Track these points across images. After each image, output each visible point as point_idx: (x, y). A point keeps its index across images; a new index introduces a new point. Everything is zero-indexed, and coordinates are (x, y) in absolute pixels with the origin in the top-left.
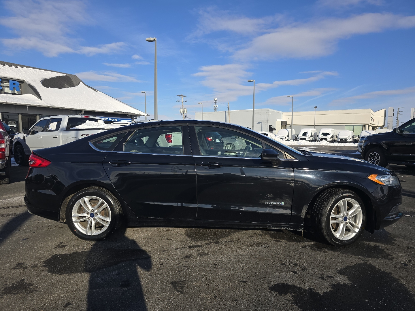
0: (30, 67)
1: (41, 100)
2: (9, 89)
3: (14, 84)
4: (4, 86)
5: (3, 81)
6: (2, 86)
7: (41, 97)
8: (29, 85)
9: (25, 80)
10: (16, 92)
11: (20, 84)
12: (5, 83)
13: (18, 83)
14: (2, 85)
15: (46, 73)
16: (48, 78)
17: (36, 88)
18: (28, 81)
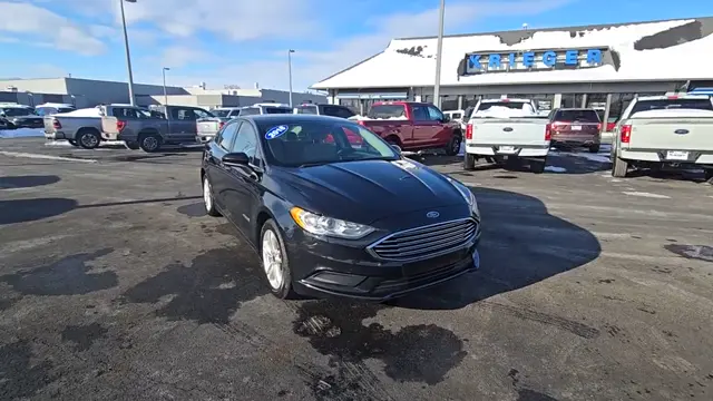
1: (617, 71)
2: (586, 61)
3: (594, 54)
4: (581, 59)
5: (581, 53)
6: (578, 60)
7: (620, 66)
8: (613, 51)
9: (609, 46)
10: (596, 64)
11: (602, 53)
12: (583, 55)
13: (599, 51)
14: (579, 57)
17: (620, 55)
18: (613, 47)
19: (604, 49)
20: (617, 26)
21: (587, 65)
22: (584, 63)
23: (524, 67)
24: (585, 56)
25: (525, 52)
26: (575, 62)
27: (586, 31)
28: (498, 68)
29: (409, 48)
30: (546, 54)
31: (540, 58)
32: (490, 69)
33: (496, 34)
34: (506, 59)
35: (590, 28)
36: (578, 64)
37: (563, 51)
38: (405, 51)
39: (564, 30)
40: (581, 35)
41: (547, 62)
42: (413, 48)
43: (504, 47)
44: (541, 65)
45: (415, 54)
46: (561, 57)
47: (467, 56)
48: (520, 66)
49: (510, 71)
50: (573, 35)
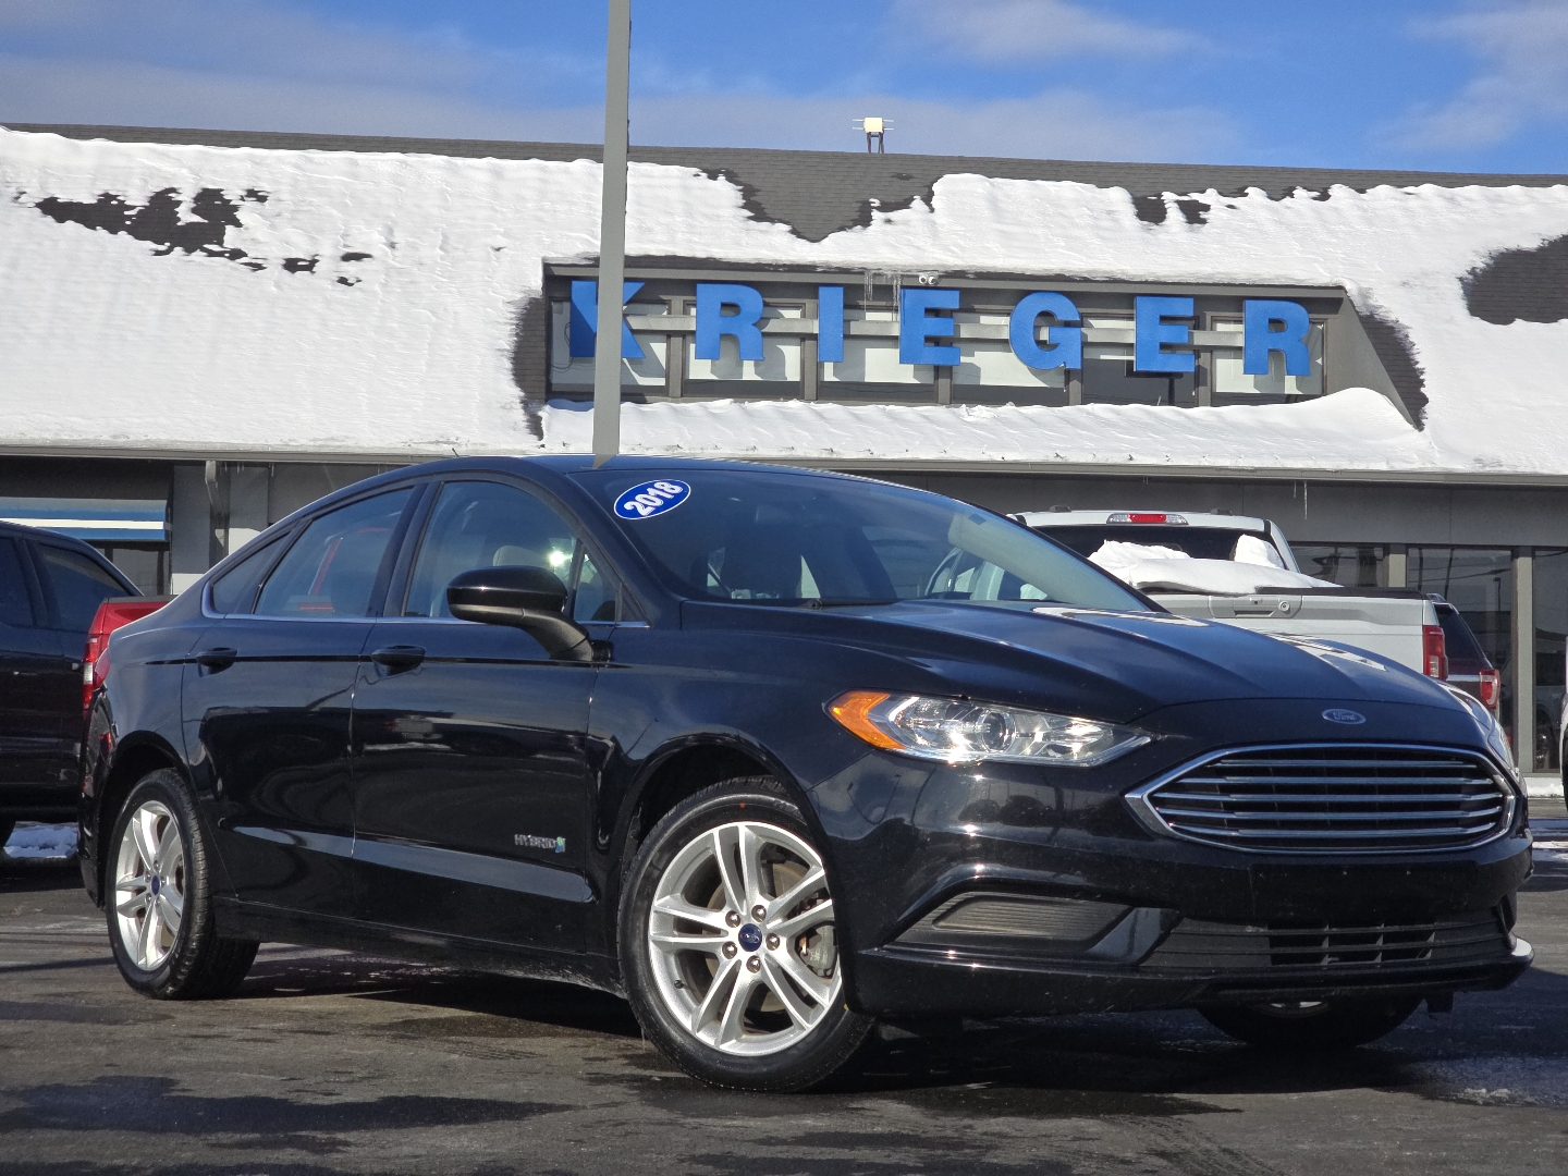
0: (1418, 179)
1: (1419, 426)
2: (1240, 362)
3: (1276, 323)
4: (1211, 349)
5: (1209, 315)
6: (1197, 351)
7: (1425, 400)
8: (1371, 316)
9: (1348, 286)
10: (1290, 386)
11: (1313, 322)
12: (1220, 327)
13: (1298, 312)
14: (1201, 338)
15: (1528, 209)
16: (1531, 244)
17: (1412, 338)
18: (1365, 294)
19: (1325, 302)
20: (1361, 182)
21: (1248, 385)
22: (1230, 374)
23: (906, 375)
24: (1229, 331)
25: (910, 282)
26: (1180, 364)
27: (1210, 197)
28: (749, 372)
29: (136, 198)
30: (1031, 307)
31: (995, 324)
32: (701, 370)
33: (713, 163)
34: (791, 317)
35: (1234, 183)
36: (1202, 377)
37: (1118, 297)
38: (104, 214)
39: (1098, 174)
40: (1194, 213)
41: (1036, 352)
42: (163, 202)
43: (776, 245)
44: (998, 368)
45: (191, 239)
46: (1103, 328)
47: (558, 281)
48: (882, 365)
49: (826, 392)
50: (1151, 212)
